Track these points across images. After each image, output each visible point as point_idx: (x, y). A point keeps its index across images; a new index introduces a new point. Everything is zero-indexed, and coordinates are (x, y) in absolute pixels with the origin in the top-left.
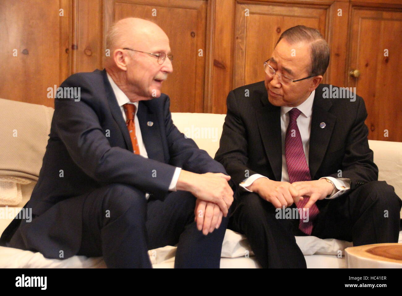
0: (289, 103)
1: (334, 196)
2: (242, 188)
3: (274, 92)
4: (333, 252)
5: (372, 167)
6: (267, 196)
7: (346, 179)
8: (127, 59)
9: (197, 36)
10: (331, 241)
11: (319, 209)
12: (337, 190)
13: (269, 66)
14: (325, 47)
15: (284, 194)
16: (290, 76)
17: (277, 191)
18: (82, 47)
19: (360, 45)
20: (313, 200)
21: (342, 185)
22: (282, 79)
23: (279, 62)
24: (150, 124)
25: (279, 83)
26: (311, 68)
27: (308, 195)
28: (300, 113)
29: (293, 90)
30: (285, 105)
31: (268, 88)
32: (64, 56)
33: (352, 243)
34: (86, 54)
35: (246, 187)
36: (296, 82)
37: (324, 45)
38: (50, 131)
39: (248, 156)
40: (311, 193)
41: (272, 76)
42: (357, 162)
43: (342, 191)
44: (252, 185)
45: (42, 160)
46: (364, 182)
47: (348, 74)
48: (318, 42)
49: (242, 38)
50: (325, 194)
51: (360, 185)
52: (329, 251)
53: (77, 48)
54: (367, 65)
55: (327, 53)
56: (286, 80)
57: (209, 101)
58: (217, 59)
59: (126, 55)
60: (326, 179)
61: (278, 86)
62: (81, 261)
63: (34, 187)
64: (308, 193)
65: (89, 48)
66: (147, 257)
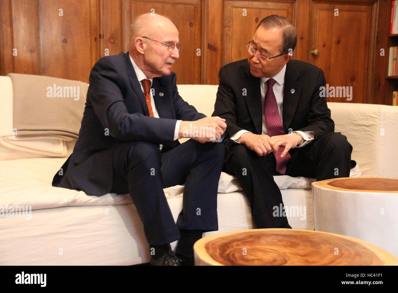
0: (266, 75)
1: (302, 145)
2: (233, 141)
3: (255, 66)
4: (301, 186)
5: (330, 122)
6: (251, 146)
7: (311, 132)
8: (145, 46)
9: (195, 25)
10: (300, 178)
11: (291, 155)
12: (305, 141)
13: (251, 46)
14: (293, 31)
15: (264, 144)
16: (267, 54)
17: (258, 142)
18: (107, 36)
19: (319, 31)
20: (288, 149)
21: (308, 137)
22: (261, 56)
23: (258, 44)
24: (162, 94)
25: (258, 59)
26: (283, 47)
27: (284, 145)
28: (275, 82)
29: (269, 65)
30: (263, 77)
31: (250, 64)
32: (94, 43)
33: (315, 179)
34: (110, 41)
35: (235, 140)
36: (272, 59)
37: (292, 29)
38: (86, 101)
39: (236, 117)
40: (286, 143)
41: (253, 54)
42: (319, 119)
43: (308, 141)
44: (240, 138)
45: (81, 122)
46: (324, 133)
47: (310, 53)
48: (287, 28)
49: (229, 26)
50: (296, 144)
51: (321, 136)
52: (299, 186)
53: (103, 37)
54: (324, 46)
55: (295, 35)
56: (263, 57)
57: (205, 76)
58: (210, 43)
59: (144, 43)
60: (295, 132)
61: (258, 62)
62: (113, 197)
63: (75, 143)
64: (284, 143)
65: (112, 37)
66: (163, 193)
